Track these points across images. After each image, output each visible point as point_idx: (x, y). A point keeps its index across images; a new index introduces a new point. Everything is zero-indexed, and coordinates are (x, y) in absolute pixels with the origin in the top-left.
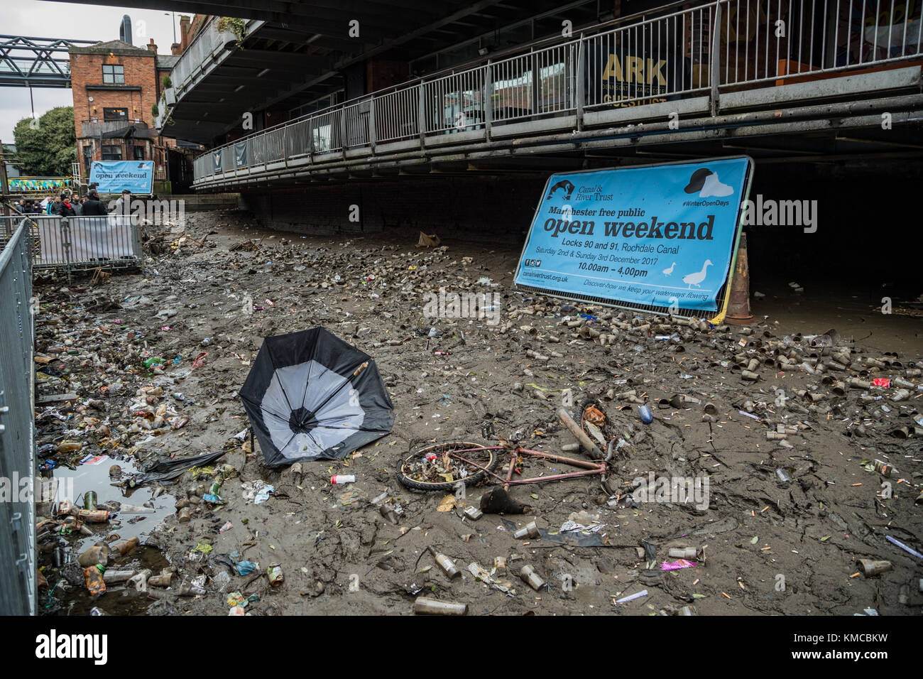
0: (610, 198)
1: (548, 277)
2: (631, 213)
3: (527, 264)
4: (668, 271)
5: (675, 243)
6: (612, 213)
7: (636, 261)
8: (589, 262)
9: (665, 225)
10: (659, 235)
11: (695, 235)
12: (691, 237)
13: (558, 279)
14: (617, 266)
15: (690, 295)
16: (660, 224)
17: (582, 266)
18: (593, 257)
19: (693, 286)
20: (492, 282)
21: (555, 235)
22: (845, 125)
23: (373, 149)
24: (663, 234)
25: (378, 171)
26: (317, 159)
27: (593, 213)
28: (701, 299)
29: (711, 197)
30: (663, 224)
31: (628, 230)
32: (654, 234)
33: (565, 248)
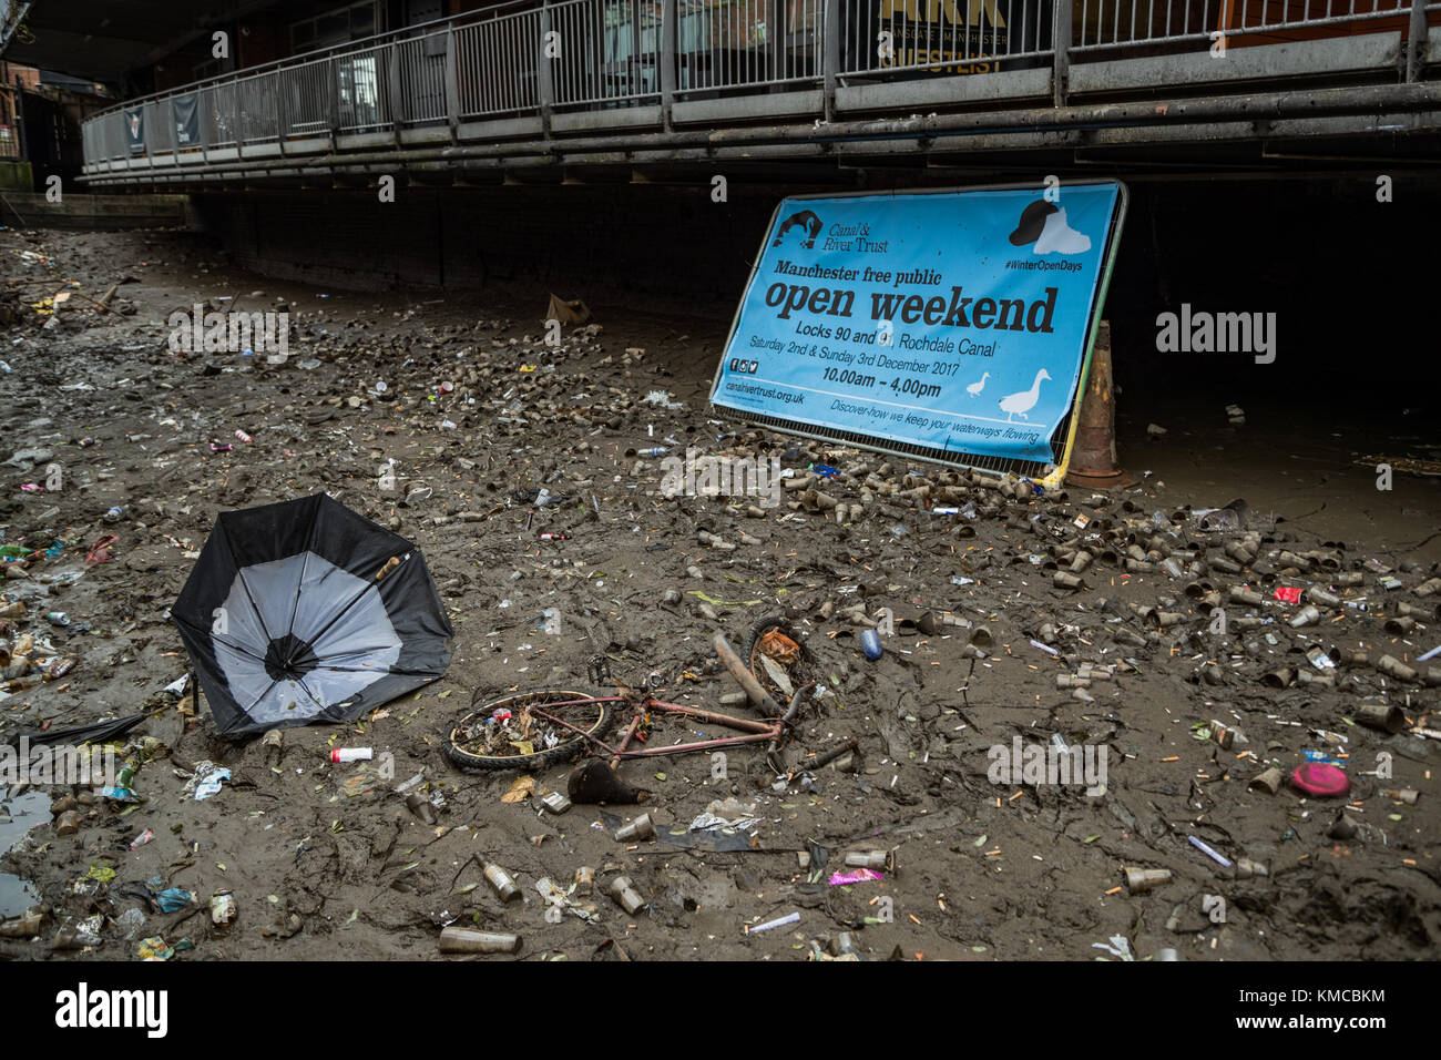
0: (882, 248)
1: (770, 394)
2: (917, 278)
3: (734, 369)
4: (975, 388)
5: (990, 336)
6: (885, 277)
7: (922, 367)
8: (842, 367)
9: (974, 302)
10: (963, 322)
11: (1024, 323)
12: (1017, 326)
13: (787, 397)
14: (889, 375)
15: (1010, 432)
16: (966, 301)
17: (830, 374)
18: (848, 358)
19: (1015, 417)
20: (672, 400)
21: (784, 315)
22: (1277, 131)
23: (454, 132)
24: (970, 319)
25: (464, 174)
26: (346, 142)
27: (851, 275)
28: (1026, 441)
29: (1053, 254)
30: (970, 300)
31: (912, 309)
32: (955, 318)
33: (802, 340)
